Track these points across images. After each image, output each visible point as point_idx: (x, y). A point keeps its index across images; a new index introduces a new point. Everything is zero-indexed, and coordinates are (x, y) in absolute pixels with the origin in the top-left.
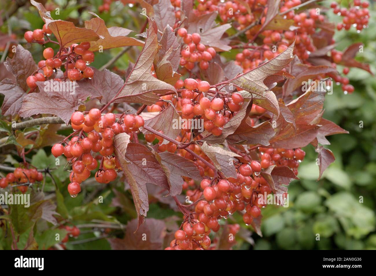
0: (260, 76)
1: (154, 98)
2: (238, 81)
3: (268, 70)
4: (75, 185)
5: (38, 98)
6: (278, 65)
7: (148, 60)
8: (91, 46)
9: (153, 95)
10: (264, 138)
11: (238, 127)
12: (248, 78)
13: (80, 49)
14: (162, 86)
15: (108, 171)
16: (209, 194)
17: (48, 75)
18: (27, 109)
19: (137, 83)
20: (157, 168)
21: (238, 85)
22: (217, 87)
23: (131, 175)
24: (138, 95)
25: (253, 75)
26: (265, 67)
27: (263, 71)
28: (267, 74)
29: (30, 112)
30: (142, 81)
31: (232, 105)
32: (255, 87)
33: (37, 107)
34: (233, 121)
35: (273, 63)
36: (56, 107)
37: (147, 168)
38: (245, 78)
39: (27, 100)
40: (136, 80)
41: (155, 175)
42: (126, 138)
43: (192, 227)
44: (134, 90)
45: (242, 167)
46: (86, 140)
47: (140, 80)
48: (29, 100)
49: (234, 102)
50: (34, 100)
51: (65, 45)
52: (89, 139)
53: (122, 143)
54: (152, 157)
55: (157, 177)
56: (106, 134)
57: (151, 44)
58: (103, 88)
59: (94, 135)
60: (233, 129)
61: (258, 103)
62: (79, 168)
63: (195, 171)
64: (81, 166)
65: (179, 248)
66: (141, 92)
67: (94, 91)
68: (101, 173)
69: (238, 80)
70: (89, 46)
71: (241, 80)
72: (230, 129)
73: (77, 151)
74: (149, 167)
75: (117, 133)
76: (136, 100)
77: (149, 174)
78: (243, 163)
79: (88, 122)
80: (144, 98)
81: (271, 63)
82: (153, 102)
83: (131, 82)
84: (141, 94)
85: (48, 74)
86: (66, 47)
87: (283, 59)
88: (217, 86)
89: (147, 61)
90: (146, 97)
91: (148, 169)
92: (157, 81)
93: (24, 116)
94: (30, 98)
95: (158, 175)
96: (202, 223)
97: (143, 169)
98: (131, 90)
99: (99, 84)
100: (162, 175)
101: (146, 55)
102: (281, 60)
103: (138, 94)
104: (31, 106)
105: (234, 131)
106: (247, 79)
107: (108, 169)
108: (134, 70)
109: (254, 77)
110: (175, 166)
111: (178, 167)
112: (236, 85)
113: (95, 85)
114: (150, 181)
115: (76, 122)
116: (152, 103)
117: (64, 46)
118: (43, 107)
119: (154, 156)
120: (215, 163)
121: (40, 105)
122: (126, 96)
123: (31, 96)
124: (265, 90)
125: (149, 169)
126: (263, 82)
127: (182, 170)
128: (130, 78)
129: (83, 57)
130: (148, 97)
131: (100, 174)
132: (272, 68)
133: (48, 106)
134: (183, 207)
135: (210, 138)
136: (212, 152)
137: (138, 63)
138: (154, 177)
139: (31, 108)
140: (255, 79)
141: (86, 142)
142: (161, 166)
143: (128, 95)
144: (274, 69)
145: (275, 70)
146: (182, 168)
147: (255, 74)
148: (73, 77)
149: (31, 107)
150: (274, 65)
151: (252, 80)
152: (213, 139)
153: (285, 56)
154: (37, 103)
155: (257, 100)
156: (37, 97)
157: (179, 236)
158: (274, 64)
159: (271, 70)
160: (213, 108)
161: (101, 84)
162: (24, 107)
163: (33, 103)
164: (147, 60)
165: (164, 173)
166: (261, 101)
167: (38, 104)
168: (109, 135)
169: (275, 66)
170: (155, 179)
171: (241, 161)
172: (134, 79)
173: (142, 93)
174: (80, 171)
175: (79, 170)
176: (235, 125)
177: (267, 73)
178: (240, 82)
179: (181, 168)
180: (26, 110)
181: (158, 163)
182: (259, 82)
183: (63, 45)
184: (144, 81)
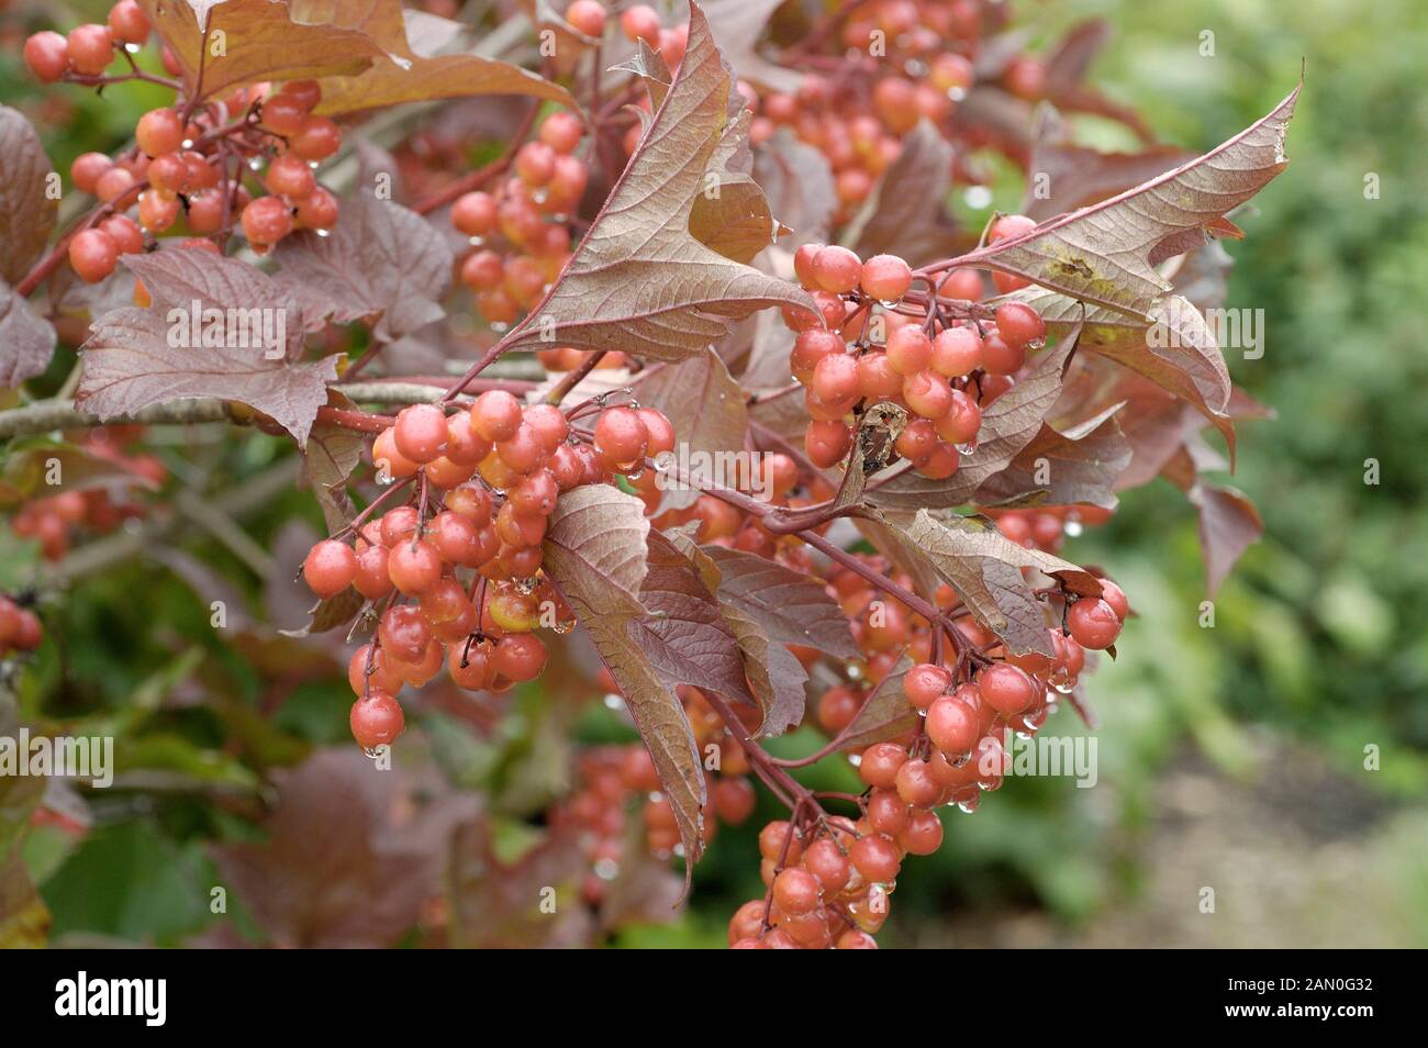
0: (1134, 234)
1: (698, 335)
2: (1031, 255)
3: (1168, 209)
4: (379, 705)
5: (148, 331)
6: (1215, 192)
7: (676, 176)
8: (326, 93)
9: (696, 321)
10: (1093, 475)
11: (1028, 441)
12: (1080, 243)
13: (287, 110)
14: (745, 284)
15: (509, 641)
16: (956, 727)
17: (161, 225)
18: (109, 377)
19: (622, 270)
20: (706, 620)
21: (1031, 268)
22: (933, 277)
23: (640, 661)
24: (629, 321)
25: (1102, 232)
26: (1157, 198)
27: (1145, 214)
28: (1166, 225)
29: (128, 391)
30: (651, 263)
31: (995, 350)
32: (1113, 280)
33: (149, 370)
34: (1004, 418)
35: (1191, 181)
36: (222, 363)
37: (666, 622)
38: (1063, 241)
39: (104, 341)
40: (623, 259)
41: (700, 646)
42: (626, 511)
43: (840, 853)
44: (607, 300)
45: (1078, 610)
46: (448, 523)
47: (638, 258)
48: (114, 340)
49: (1002, 339)
50: (135, 338)
51: (213, 92)
52: (460, 518)
53: (609, 533)
54: (684, 575)
55: (707, 657)
56: (528, 493)
57: (696, 110)
58: (368, 268)
59: (477, 500)
60: (1007, 451)
61: (1100, 339)
62: (412, 638)
63: (833, 618)
64: (416, 628)
65: (784, 939)
66: (643, 309)
67: (338, 285)
68: (479, 651)
69: (1030, 249)
70: (317, 98)
71: (1044, 249)
72: (992, 450)
73: (422, 570)
74: (671, 618)
75: (566, 487)
76: (612, 340)
77: (675, 647)
78: (1080, 596)
79: (464, 449)
80: (654, 332)
81: (1185, 184)
82: (693, 349)
83: (596, 268)
84: (641, 319)
85: (159, 221)
86: (212, 99)
87: (1242, 169)
88: (929, 273)
89: (671, 180)
90: (665, 329)
91: (669, 628)
92: (721, 263)
93: (102, 411)
94: (118, 331)
95: (709, 646)
96: (883, 835)
97: (649, 626)
98: (595, 300)
99: (349, 253)
100: (726, 645)
101: (667, 156)
102: (1234, 172)
103: (629, 315)
104: (126, 366)
105: (1011, 458)
106: (1073, 246)
107: (512, 634)
108: (608, 217)
109: (1109, 239)
110: (748, 602)
111: (761, 607)
112: (1019, 270)
113: (336, 260)
114: (685, 675)
115: (423, 449)
116: (685, 351)
117: (206, 97)
118: (172, 365)
119: (696, 571)
120: (978, 600)
121: (162, 360)
122: (569, 323)
123: (121, 320)
124: (1156, 292)
125: (675, 622)
126: (1145, 260)
127: (779, 620)
128: (590, 247)
129: (297, 146)
130: (675, 328)
131: (473, 654)
132: (1188, 202)
133: (191, 362)
134: (775, 765)
135: (901, 486)
136: (964, 555)
137: (624, 188)
138: (693, 655)
139: (128, 375)
140: (1113, 247)
141: (451, 530)
142: (718, 609)
143: (580, 321)
144: (1199, 207)
145: (1199, 211)
146: (779, 610)
147: (1112, 225)
148: (267, 232)
149: (127, 371)
150: (1200, 192)
151: (1101, 253)
152: (915, 489)
153: (1251, 153)
154: (149, 351)
155: (1100, 331)
156: (143, 323)
157: (796, 896)
158: (1197, 188)
159: (1184, 212)
160: (941, 367)
161: (359, 253)
162: (97, 370)
163: (134, 351)
164: (672, 175)
165: (733, 636)
166: (1118, 335)
167: (152, 358)
168: (544, 498)
169: (1200, 196)
170: (699, 663)
171: (1068, 587)
172: (613, 256)
173: (646, 313)
174: (415, 649)
175: (411, 646)
176: (1014, 435)
177: (1164, 222)
178: (1042, 258)
179: (776, 612)
180: (108, 381)
181: (709, 598)
182: (1129, 263)
183: (205, 90)
184: (658, 263)
